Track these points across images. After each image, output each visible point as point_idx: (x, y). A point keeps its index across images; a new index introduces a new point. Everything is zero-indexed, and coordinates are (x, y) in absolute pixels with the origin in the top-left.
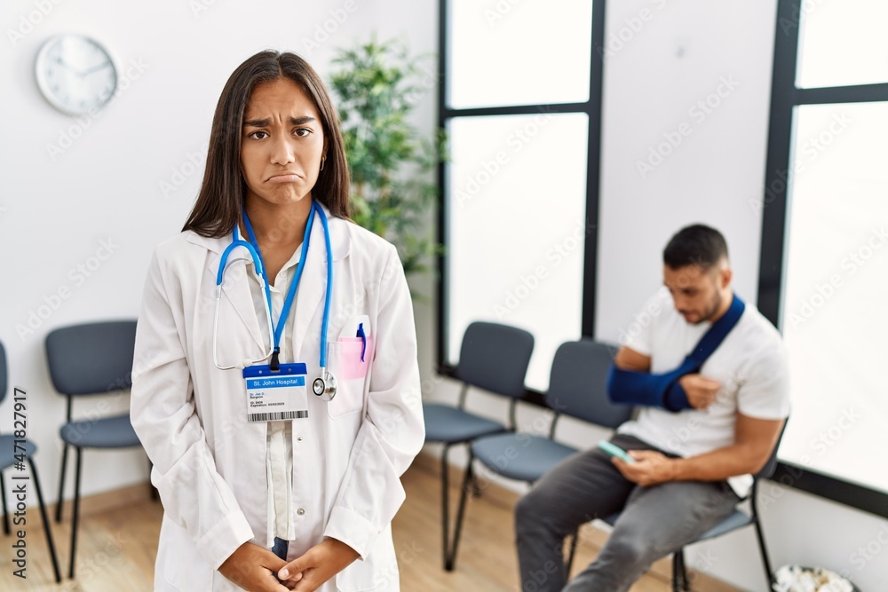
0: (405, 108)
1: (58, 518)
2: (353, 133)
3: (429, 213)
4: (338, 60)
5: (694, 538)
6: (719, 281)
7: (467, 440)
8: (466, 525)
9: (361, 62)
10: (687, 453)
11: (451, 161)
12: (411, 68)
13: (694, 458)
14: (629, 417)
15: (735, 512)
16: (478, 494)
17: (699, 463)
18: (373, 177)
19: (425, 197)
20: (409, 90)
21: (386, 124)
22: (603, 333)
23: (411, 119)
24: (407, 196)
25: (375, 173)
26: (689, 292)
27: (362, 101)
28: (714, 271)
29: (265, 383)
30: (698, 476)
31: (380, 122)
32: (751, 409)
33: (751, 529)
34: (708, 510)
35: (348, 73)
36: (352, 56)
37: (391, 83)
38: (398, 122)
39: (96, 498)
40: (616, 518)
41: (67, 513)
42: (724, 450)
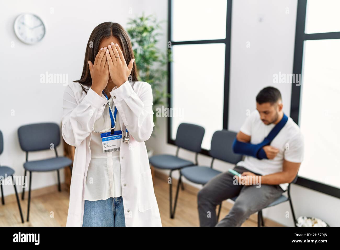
0: (155, 41)
1: (23, 198)
2: (136, 51)
3: (165, 82)
4: (130, 23)
5: (266, 206)
6: (278, 109)
7: (179, 169)
8: (179, 201)
9: (138, 24)
10: (264, 174)
11: (173, 61)
12: (158, 26)
13: (266, 176)
14: (241, 159)
15: (282, 196)
16: (183, 189)
17: (268, 178)
18: (143, 68)
19: (163, 75)
20: (157, 34)
21: (148, 47)
22: (232, 127)
23: (157, 46)
24: (156, 75)
25: (144, 66)
26: (266, 113)
27: (139, 39)
28: (276, 104)
29: (109, 139)
30: (268, 182)
31: (146, 47)
32: (289, 159)
33: (288, 203)
34: (272, 195)
35: (134, 28)
36: (135, 21)
37: (150, 32)
38: (152, 47)
39: (37, 191)
40: (236, 198)
41: (26, 196)
42: (278, 173)
